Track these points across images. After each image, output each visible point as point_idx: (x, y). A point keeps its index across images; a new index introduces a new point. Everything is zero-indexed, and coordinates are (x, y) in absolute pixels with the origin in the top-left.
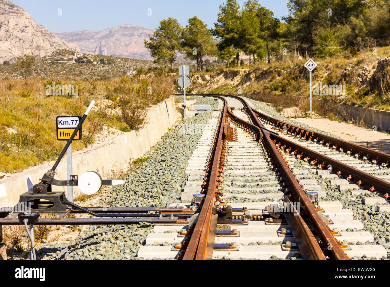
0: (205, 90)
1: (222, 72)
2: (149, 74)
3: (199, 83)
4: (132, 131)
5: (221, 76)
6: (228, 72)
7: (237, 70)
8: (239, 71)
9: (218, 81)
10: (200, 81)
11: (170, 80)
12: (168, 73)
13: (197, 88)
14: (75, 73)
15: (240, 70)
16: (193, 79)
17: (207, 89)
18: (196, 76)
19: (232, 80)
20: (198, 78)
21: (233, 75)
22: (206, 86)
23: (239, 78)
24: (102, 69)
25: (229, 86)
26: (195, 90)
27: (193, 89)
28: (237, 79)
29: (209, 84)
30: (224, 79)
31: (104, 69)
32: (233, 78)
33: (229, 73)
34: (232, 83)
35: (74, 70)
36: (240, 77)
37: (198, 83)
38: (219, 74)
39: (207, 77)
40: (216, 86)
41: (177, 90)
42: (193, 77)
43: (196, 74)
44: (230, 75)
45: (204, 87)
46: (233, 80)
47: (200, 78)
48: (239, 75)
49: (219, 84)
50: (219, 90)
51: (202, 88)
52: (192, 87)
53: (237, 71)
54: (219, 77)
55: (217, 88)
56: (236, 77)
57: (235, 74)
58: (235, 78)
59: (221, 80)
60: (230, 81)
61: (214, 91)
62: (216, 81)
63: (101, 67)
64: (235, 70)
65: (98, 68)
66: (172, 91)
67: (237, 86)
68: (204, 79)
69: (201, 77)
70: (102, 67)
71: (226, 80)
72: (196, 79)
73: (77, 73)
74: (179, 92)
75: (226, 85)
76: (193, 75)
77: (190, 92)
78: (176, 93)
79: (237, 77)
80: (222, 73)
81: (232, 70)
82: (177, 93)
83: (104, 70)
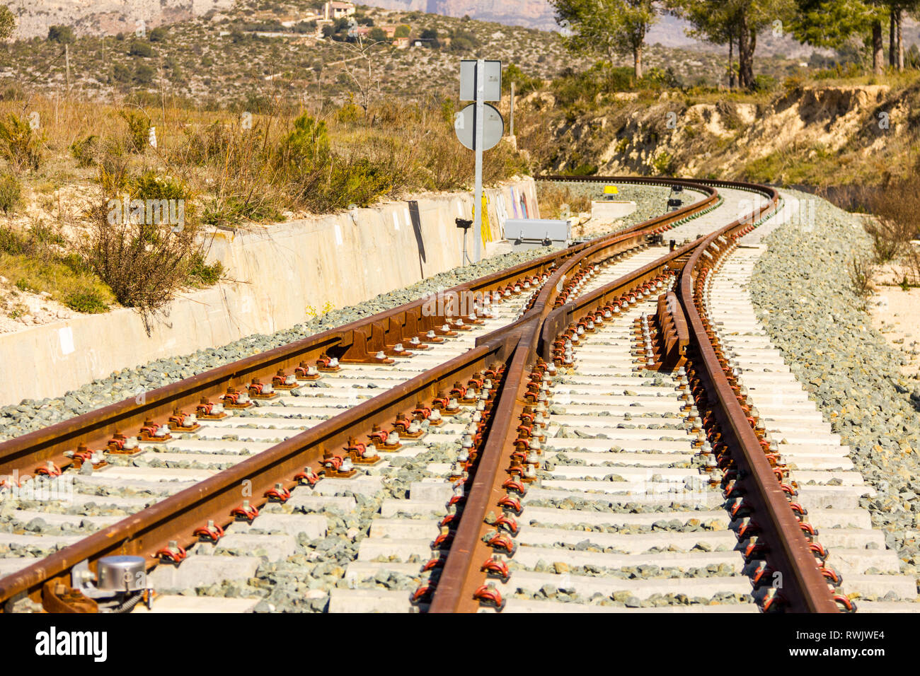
0: (725, 166)
1: (796, 93)
2: (535, 94)
3: (711, 134)
4: (120, 311)
5: (792, 110)
6: (817, 96)
7: (848, 89)
8: (858, 91)
9: (777, 130)
10: (715, 127)
11: (604, 121)
12: (607, 91)
13: (700, 156)
14: (322, 79)
15: (861, 87)
16: (688, 119)
17: (732, 161)
18: (699, 108)
19: (828, 129)
20: (707, 114)
21: (835, 108)
22: (731, 146)
23: (854, 122)
24: (429, 69)
25: (813, 153)
26: (691, 165)
27: (684, 160)
28: (848, 125)
29: (745, 140)
30: (800, 123)
31: (435, 70)
32: (834, 120)
33: (822, 99)
34: (825, 139)
35: (318, 69)
36: (858, 117)
37: (705, 135)
38: (782, 105)
39: (745, 113)
40: (766, 151)
41: (628, 162)
42: (691, 110)
43: (701, 98)
44: (824, 108)
45: (724, 153)
46: (834, 128)
47: (716, 117)
48: (856, 109)
49: (779, 141)
50: (773, 168)
51: (718, 155)
52: (680, 151)
53: (848, 94)
54: (783, 115)
55: (768, 159)
56: (842, 115)
57: (841, 104)
58: (840, 120)
59: (790, 123)
60: (822, 130)
61: (753, 169)
62: (768, 130)
63: (425, 60)
64: (844, 88)
65: (412, 64)
66: (609, 165)
67: (841, 151)
68: (730, 121)
69: (719, 110)
70: (430, 62)
71: (806, 126)
72: (702, 118)
73: (327, 82)
74: (633, 169)
75: (802, 146)
76: (689, 104)
77: (672, 169)
78: (620, 174)
79: (848, 116)
80: (795, 101)
81: (832, 88)
82: (626, 173)
83: (437, 74)
